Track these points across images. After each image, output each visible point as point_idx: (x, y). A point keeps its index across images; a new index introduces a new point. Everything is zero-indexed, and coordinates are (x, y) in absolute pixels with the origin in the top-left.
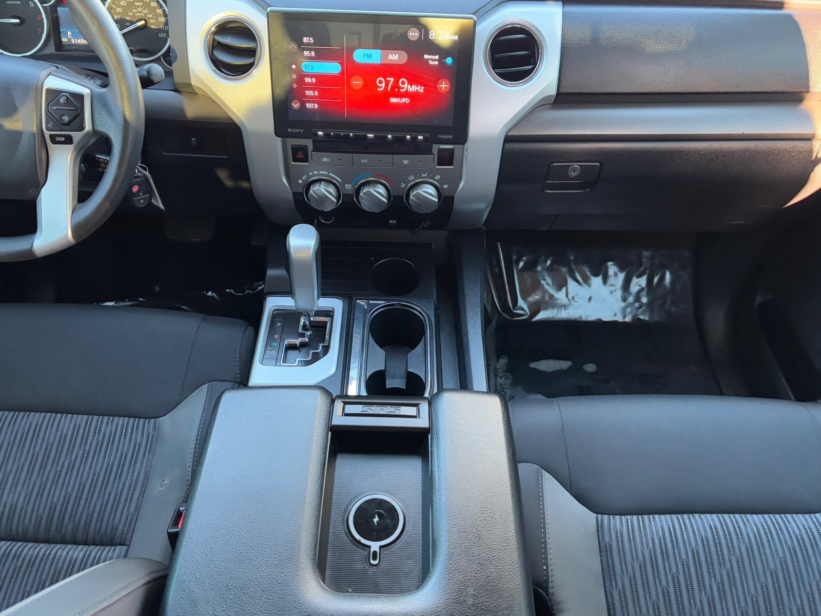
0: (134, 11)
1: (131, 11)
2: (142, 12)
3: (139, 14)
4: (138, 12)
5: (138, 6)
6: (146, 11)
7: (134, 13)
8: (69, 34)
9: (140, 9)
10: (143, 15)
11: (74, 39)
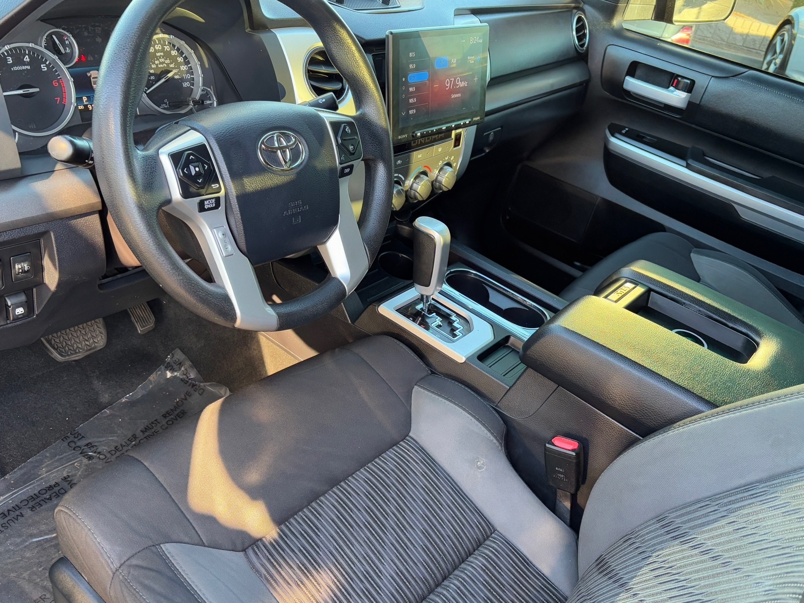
0: (157, 62)
1: (154, 63)
2: (164, 63)
3: (161, 66)
4: (161, 63)
5: (160, 57)
6: (168, 61)
7: (157, 65)
8: (84, 100)
9: (162, 60)
10: (165, 65)
11: (91, 105)
